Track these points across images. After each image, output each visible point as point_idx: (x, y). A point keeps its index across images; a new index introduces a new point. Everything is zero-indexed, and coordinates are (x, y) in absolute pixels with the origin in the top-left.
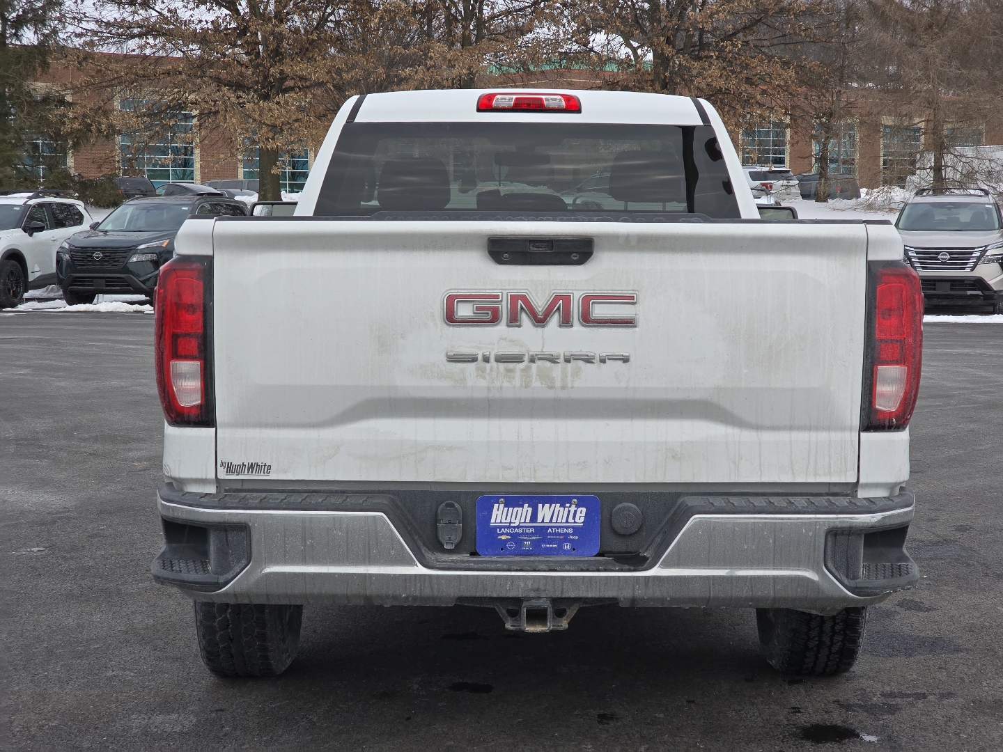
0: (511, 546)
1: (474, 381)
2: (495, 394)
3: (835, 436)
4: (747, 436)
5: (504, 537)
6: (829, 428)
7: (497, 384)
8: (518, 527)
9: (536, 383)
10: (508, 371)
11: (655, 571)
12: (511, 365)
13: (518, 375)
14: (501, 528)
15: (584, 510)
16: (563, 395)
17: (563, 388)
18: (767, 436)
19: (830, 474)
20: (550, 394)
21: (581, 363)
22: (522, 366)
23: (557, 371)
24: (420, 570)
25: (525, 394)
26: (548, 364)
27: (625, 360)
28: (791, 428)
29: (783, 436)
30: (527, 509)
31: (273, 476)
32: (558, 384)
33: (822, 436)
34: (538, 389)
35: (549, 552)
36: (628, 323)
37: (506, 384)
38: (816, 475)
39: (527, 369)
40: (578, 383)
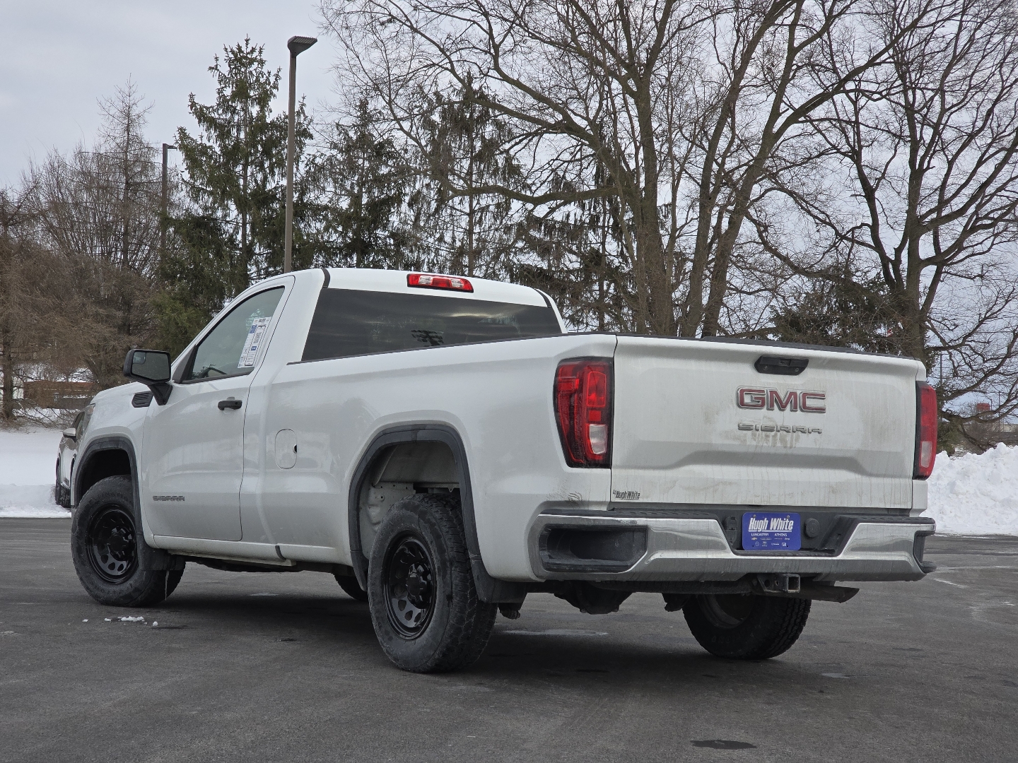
0: (757, 544)
1: (751, 442)
2: (758, 450)
3: (903, 481)
4: (865, 479)
5: (754, 539)
6: (900, 477)
7: (761, 444)
8: (761, 532)
9: (779, 444)
10: (767, 436)
11: (840, 557)
12: (768, 433)
13: (771, 439)
14: (753, 533)
15: (792, 522)
16: (789, 452)
17: (791, 447)
18: (874, 480)
19: (900, 504)
20: (784, 451)
21: (800, 432)
22: (773, 433)
23: (789, 437)
24: (731, 556)
25: (772, 451)
26: (785, 433)
27: (819, 433)
28: (885, 476)
29: (880, 480)
30: (766, 521)
31: (640, 500)
32: (789, 446)
33: (897, 481)
34: (779, 448)
35: (775, 547)
36: (821, 410)
37: (765, 444)
38: (894, 503)
39: (775, 435)
40: (798, 445)
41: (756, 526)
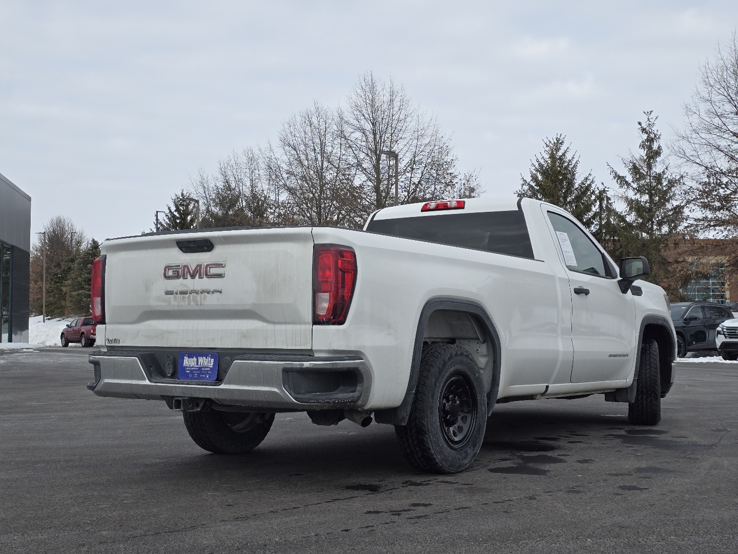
0: (190, 376)
1: (175, 303)
2: (180, 308)
3: (303, 327)
4: (270, 327)
5: (188, 372)
6: (300, 323)
7: (180, 304)
8: (193, 367)
9: (192, 303)
10: (184, 298)
11: (223, 386)
12: (184, 295)
13: (186, 299)
14: (187, 367)
15: (213, 359)
16: (202, 308)
17: (201, 305)
18: (278, 327)
19: (301, 345)
20: (197, 308)
21: (206, 294)
22: (187, 295)
23: (198, 297)
24: (147, 382)
25: (190, 308)
26: (196, 294)
27: (220, 292)
28: (286, 323)
29: (283, 327)
30: (195, 359)
31: (121, 345)
32: (199, 303)
33: (298, 327)
34: (193, 306)
35: (202, 378)
36: (220, 276)
37: (183, 304)
38: (295, 345)
39: (189, 296)
40: (206, 303)
41: (188, 362)
